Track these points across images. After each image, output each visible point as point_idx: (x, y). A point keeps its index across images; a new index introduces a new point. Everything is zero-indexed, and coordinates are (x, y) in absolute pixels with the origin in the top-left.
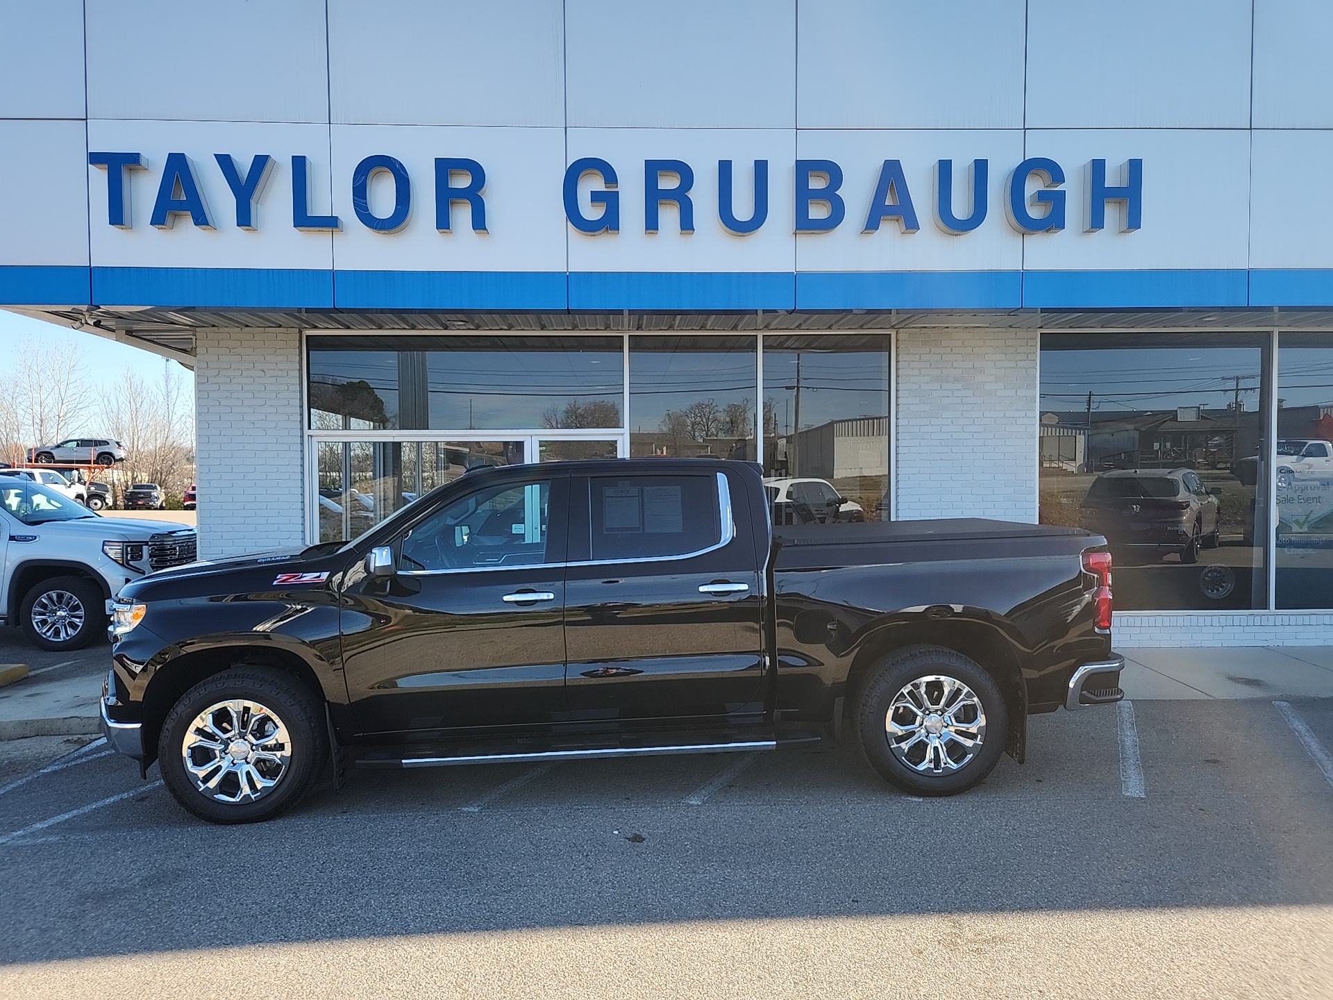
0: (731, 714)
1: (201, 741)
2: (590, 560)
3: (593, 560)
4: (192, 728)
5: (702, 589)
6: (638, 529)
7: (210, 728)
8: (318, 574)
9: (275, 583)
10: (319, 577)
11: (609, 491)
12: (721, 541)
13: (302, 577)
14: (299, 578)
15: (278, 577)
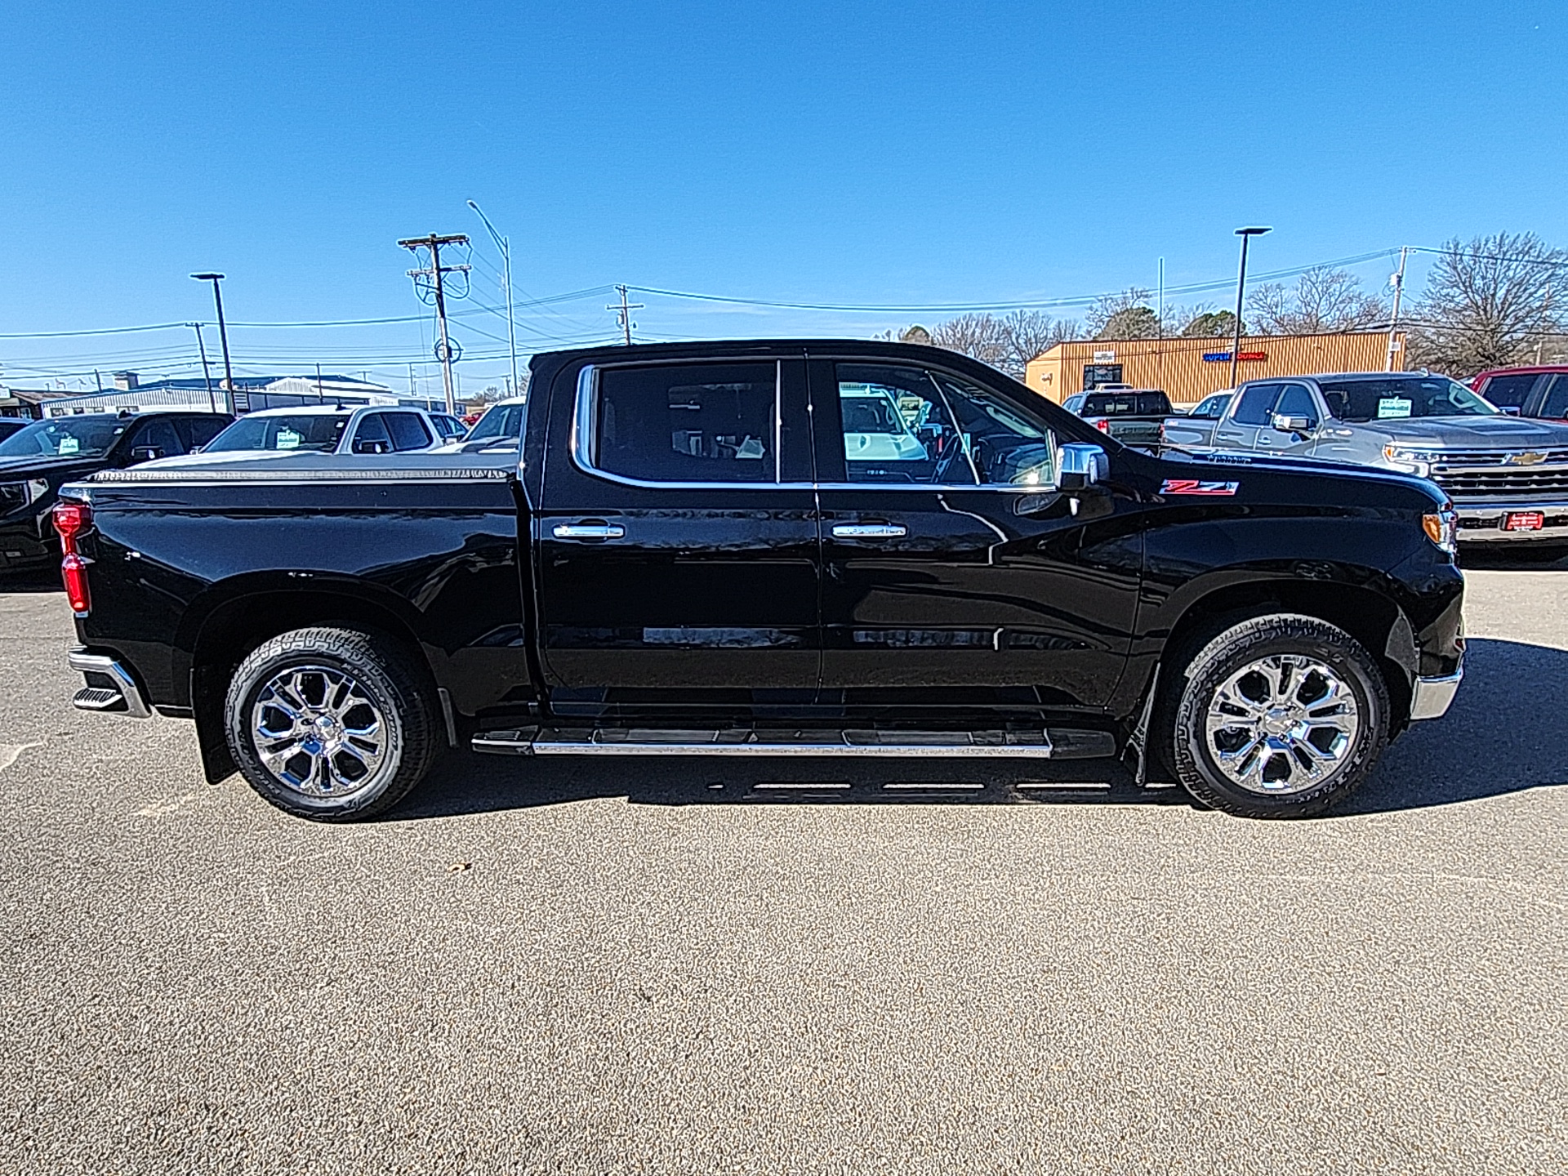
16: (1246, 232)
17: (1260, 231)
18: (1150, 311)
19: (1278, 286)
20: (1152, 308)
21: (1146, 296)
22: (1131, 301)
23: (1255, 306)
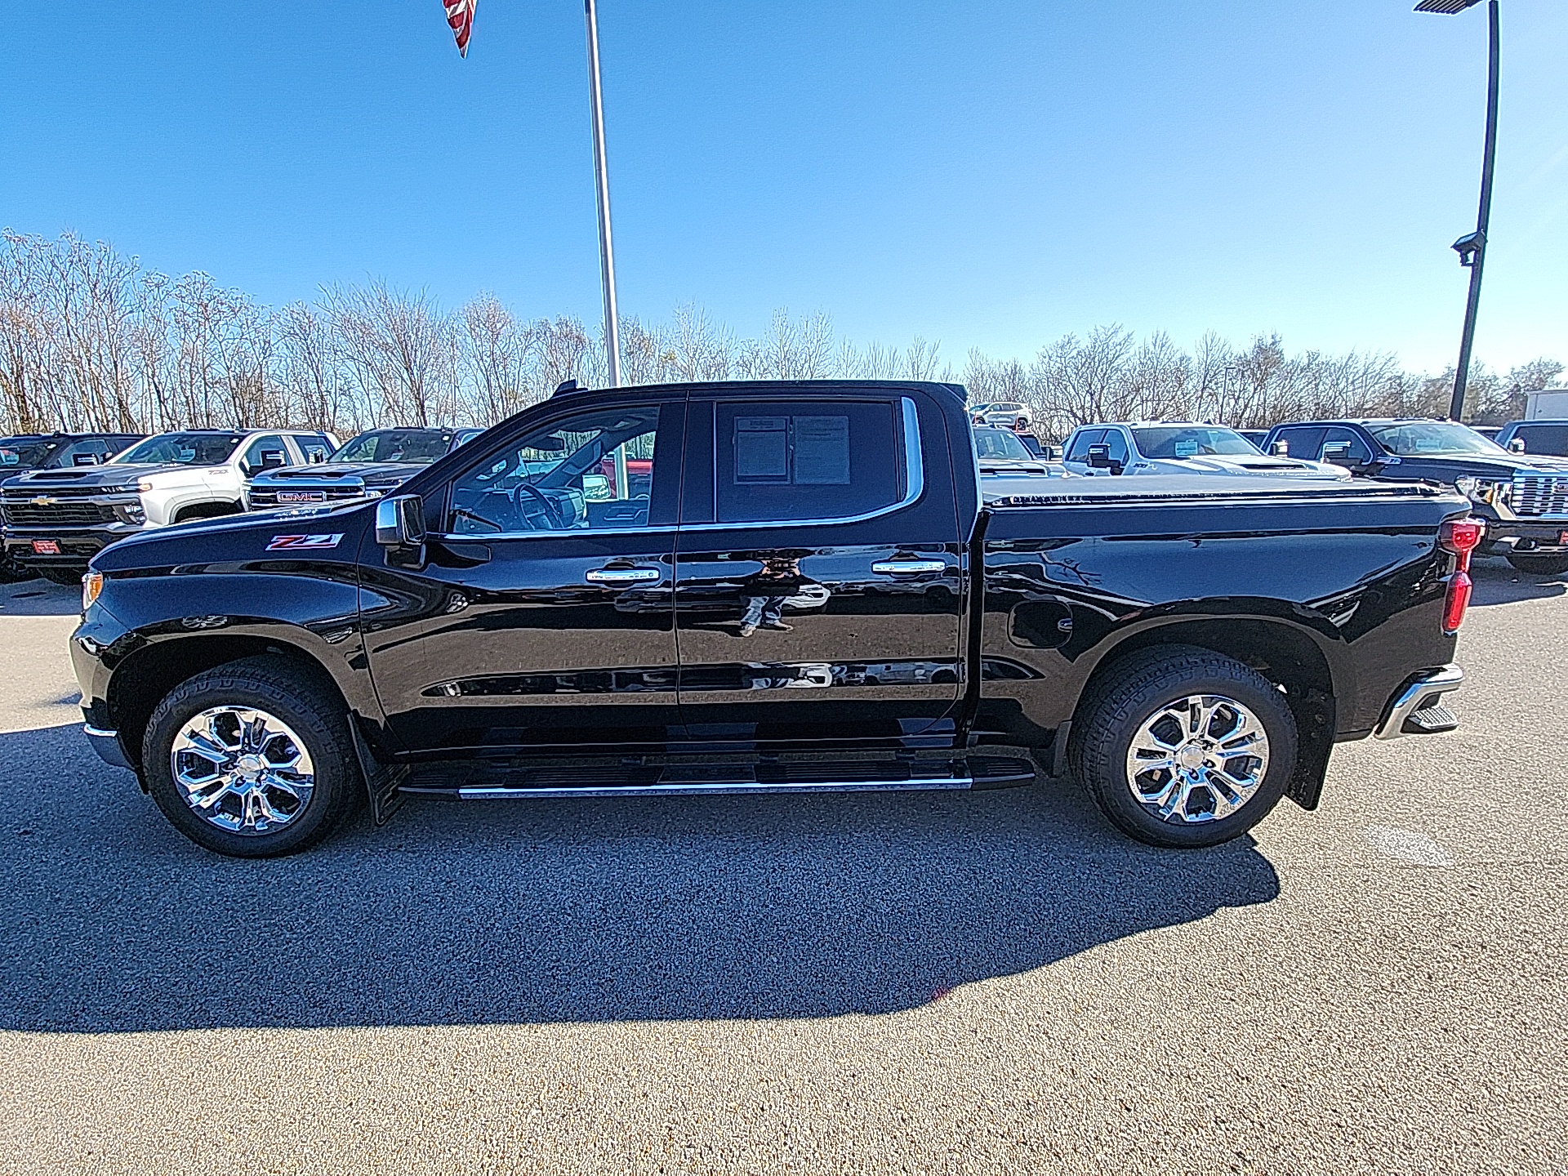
0: (911, 736)
1: (196, 747)
2: (713, 523)
3: (718, 522)
4: (186, 729)
5: (876, 567)
6: (784, 478)
7: (210, 735)
8: (326, 537)
9: (268, 548)
10: (329, 540)
11: (743, 423)
12: (907, 497)
13: (305, 540)
14: (302, 542)
15: (274, 539)
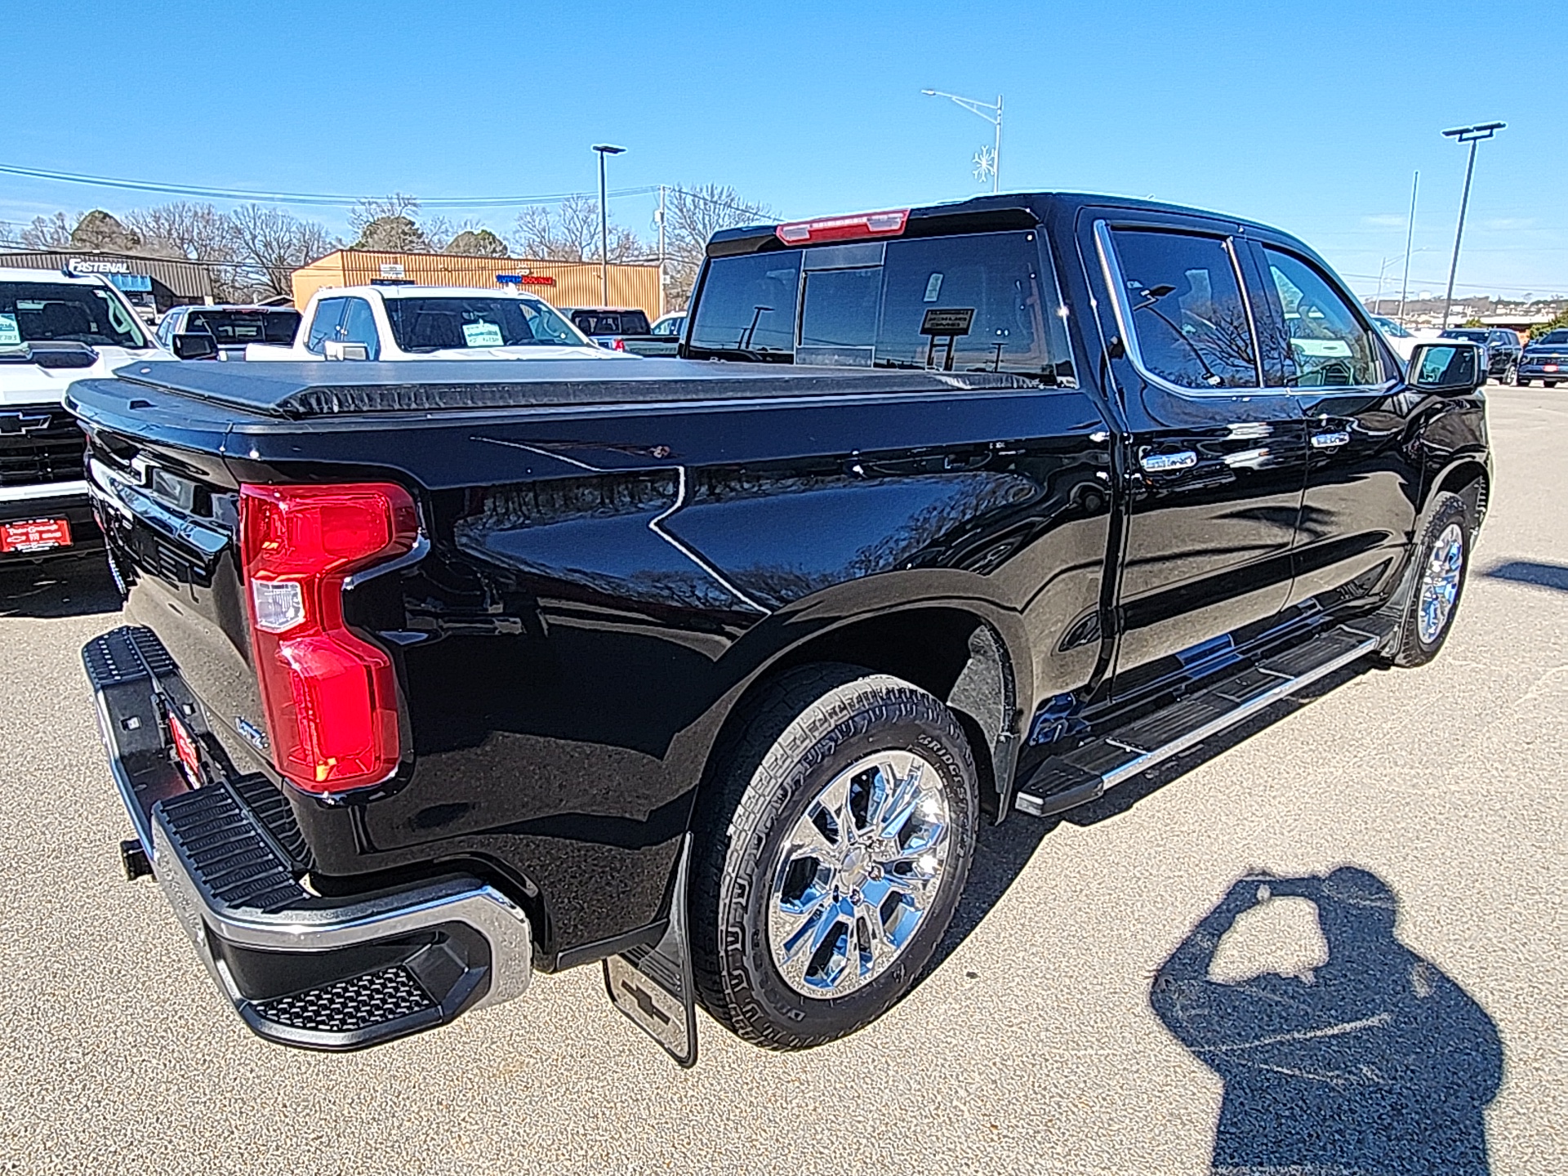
16: (602, 150)
17: (616, 151)
18: (413, 224)
19: (544, 210)
20: (413, 220)
21: (415, 205)
22: (399, 209)
23: (525, 228)
